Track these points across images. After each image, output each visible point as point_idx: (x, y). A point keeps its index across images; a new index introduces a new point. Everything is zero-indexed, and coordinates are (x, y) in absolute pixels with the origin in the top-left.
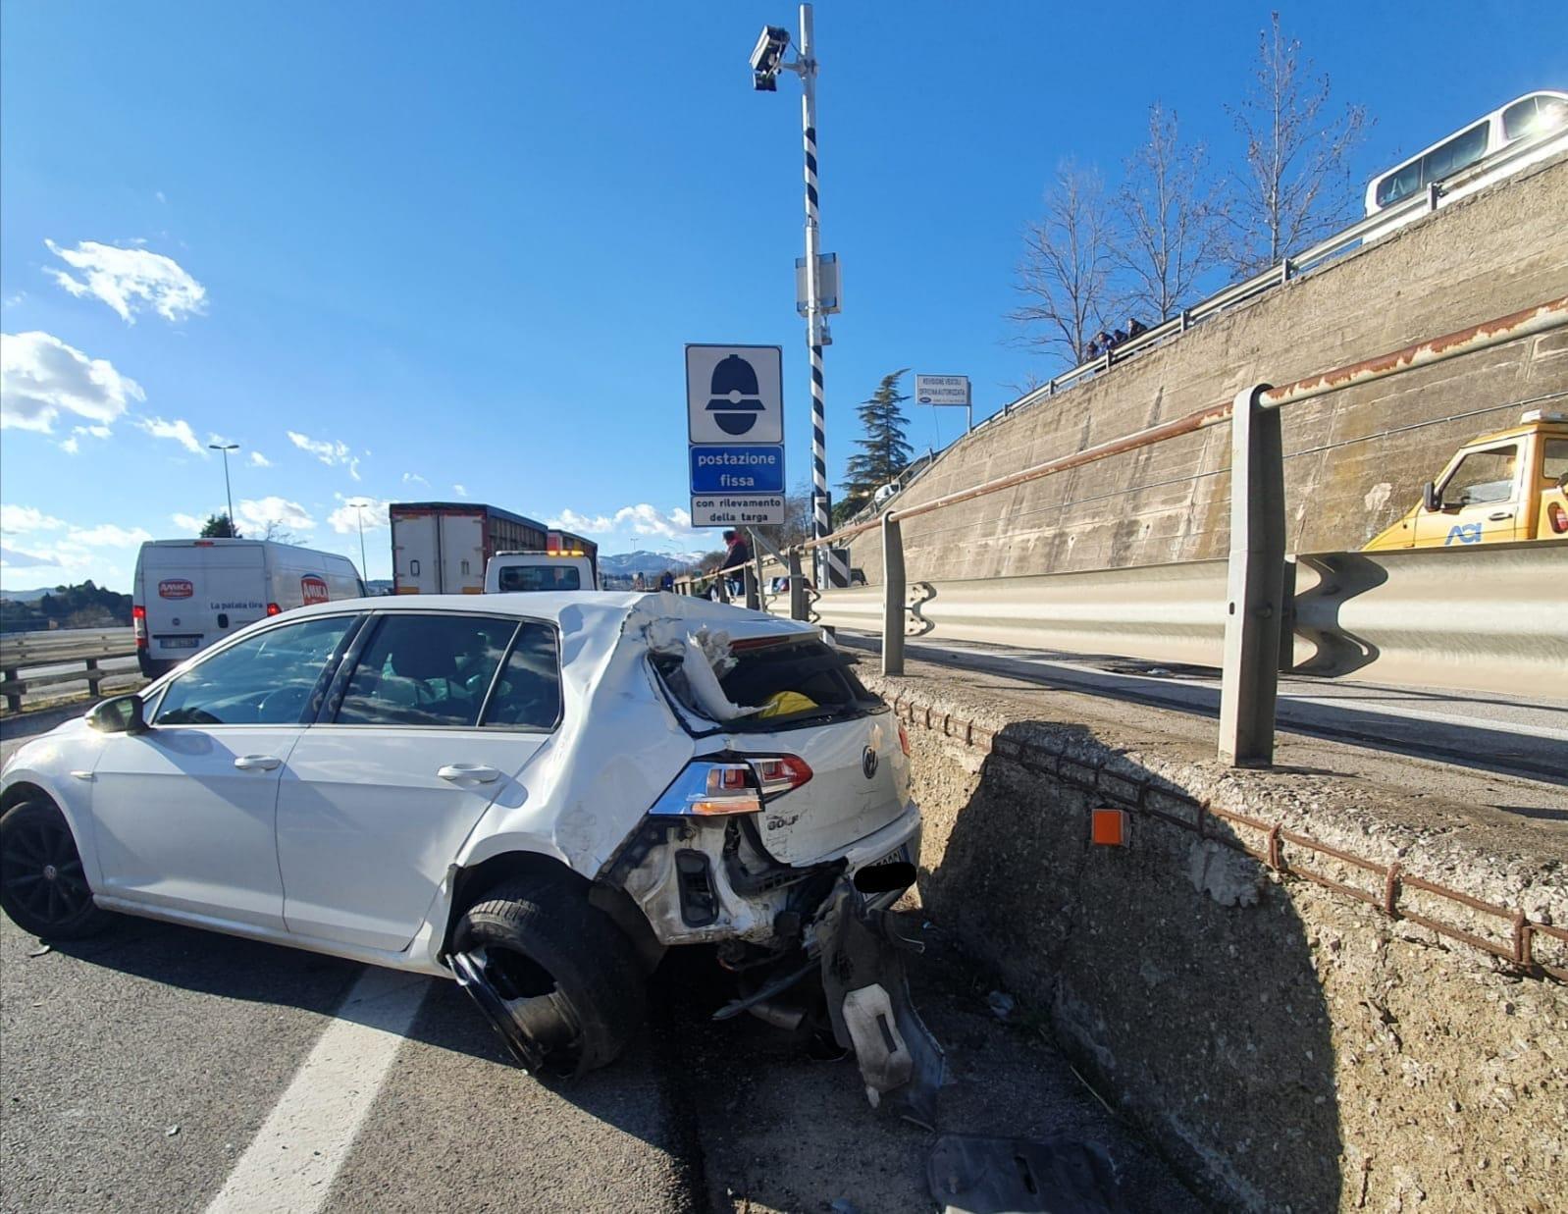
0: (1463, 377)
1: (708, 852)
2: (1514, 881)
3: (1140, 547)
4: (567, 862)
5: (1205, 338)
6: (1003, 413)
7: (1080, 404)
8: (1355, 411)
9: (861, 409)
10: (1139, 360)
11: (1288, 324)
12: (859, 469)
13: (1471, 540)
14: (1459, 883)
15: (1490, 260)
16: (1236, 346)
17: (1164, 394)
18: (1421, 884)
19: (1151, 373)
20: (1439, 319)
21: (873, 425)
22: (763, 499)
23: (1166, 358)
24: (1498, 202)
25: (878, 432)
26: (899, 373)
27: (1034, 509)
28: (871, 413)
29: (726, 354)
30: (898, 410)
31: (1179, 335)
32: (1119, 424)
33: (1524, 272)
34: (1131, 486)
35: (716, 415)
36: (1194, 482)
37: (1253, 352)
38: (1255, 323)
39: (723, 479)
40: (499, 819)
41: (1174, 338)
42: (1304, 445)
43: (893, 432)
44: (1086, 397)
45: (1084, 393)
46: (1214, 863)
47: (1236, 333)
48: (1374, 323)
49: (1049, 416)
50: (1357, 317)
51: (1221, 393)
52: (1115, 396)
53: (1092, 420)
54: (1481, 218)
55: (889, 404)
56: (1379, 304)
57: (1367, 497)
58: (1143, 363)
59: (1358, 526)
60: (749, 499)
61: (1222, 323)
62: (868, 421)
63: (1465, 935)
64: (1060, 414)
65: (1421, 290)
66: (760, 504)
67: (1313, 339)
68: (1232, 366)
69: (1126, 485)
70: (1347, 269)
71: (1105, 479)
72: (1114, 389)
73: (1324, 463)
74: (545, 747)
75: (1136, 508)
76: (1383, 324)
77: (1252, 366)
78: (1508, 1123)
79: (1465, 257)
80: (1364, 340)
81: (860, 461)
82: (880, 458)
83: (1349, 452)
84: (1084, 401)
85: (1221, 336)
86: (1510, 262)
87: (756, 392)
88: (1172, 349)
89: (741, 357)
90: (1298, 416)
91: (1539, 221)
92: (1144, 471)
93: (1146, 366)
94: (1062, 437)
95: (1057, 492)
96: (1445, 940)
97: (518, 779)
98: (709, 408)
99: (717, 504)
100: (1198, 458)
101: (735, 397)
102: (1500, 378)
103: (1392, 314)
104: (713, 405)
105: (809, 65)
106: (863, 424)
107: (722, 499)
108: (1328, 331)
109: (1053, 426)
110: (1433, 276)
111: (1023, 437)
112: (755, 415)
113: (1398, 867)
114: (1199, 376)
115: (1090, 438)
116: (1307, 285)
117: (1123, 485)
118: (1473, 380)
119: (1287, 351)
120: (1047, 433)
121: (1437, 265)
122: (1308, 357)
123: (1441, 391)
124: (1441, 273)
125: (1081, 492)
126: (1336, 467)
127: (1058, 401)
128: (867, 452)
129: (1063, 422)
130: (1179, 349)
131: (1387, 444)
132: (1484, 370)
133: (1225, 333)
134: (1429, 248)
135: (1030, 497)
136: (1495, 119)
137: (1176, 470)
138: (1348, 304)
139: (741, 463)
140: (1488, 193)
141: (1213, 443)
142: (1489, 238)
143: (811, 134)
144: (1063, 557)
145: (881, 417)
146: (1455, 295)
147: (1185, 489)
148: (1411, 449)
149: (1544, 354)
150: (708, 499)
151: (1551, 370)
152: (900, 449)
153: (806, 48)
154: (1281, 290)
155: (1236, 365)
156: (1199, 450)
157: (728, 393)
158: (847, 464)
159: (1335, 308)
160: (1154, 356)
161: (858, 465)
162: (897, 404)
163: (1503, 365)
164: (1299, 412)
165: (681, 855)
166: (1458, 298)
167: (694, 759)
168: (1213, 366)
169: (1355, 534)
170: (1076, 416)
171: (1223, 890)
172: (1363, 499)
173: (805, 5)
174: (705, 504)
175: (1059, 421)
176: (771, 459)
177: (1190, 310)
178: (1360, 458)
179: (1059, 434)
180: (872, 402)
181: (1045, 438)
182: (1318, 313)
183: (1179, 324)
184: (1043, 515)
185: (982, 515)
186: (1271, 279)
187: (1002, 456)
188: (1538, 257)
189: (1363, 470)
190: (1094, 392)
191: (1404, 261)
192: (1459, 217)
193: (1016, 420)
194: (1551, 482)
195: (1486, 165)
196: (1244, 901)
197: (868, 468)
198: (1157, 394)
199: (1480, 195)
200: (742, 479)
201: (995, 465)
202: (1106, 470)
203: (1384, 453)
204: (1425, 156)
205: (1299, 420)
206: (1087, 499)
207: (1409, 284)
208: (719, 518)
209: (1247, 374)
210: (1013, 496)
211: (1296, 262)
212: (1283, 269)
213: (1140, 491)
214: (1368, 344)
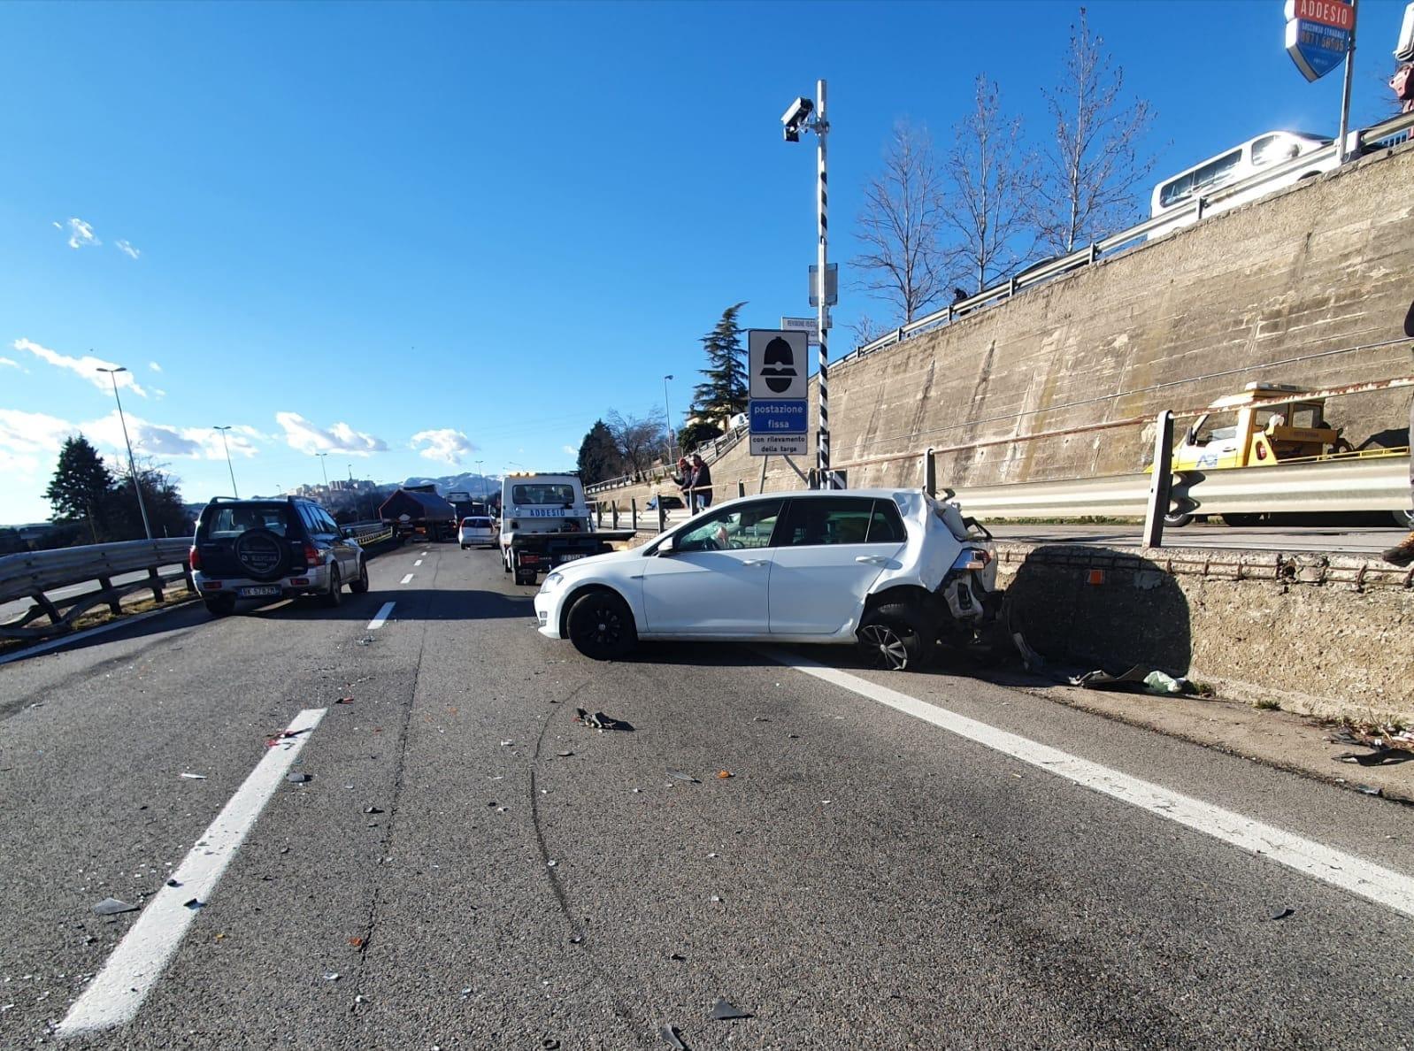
0: (1211, 348)
1: (966, 583)
2: (1239, 556)
3: (977, 469)
4: (924, 586)
5: (1030, 302)
6: (856, 353)
7: (925, 350)
8: (1138, 368)
9: (705, 340)
10: (975, 317)
11: (1093, 298)
12: (705, 398)
13: (1211, 464)
14: (1225, 561)
15: (1234, 263)
16: (1053, 311)
17: (995, 346)
18: (1214, 564)
19: (985, 329)
20: (1198, 303)
21: (716, 355)
22: (794, 436)
23: (998, 316)
24: (1243, 218)
25: (721, 362)
26: (738, 306)
27: (886, 437)
28: (713, 345)
29: (773, 337)
30: (737, 341)
31: (1009, 299)
32: (960, 368)
33: (1256, 273)
34: (969, 420)
35: (767, 379)
36: (1019, 418)
37: (1066, 318)
38: (1068, 293)
39: (770, 423)
40: (889, 575)
41: (1004, 300)
42: (1101, 393)
43: (734, 363)
44: (931, 344)
45: (929, 342)
46: (1144, 578)
47: (1053, 300)
48: (1153, 302)
49: (899, 359)
50: (1142, 297)
51: (1041, 349)
52: (955, 345)
53: (936, 364)
54: (1231, 229)
55: (731, 336)
56: (1159, 287)
57: (1143, 433)
58: (979, 319)
59: (1136, 453)
60: (785, 437)
61: (1042, 292)
62: (712, 352)
63: (1226, 574)
64: (909, 358)
65: (1189, 279)
66: (792, 440)
67: (1111, 310)
68: (1049, 327)
69: (965, 419)
70: (1137, 258)
71: (947, 414)
72: (955, 340)
73: (1115, 407)
74: (904, 548)
75: (972, 439)
76: (1160, 304)
77: (1065, 328)
78: (1233, 617)
79: (1219, 258)
80: (1147, 315)
81: (705, 389)
82: (723, 386)
83: (1133, 399)
84: (929, 348)
85: (1041, 302)
86: (1246, 265)
87: (792, 363)
88: (1003, 309)
89: (783, 338)
90: (1097, 370)
91: (1268, 236)
92: (980, 408)
93: (981, 322)
94: (910, 377)
95: (907, 424)
96: (1220, 577)
97: (895, 559)
98: (763, 374)
99: (766, 440)
100: (1022, 400)
101: (779, 366)
102: (1234, 351)
103: (1167, 296)
104: (765, 372)
105: (822, 126)
106: (707, 355)
107: (769, 436)
108: (1121, 306)
109: (902, 368)
110: (1195, 270)
111: (876, 376)
112: (790, 380)
113: (1208, 561)
114: (1023, 334)
115: (934, 380)
116: (1108, 267)
117: (963, 420)
118: (1217, 351)
119: (1092, 318)
120: (897, 373)
121: (1199, 262)
122: (1106, 324)
123: (1196, 357)
124: (1202, 268)
125: (927, 424)
126: (1123, 410)
127: (906, 347)
128: (711, 381)
129: (911, 365)
130: (1008, 310)
131: (1158, 394)
132: (1225, 344)
133: (1045, 300)
134: (1195, 248)
135: (883, 427)
136: (1246, 147)
137: (1004, 408)
138: (1137, 285)
139: (781, 411)
140: (1237, 211)
141: (1034, 389)
142: (1235, 245)
143: (824, 176)
144: (912, 476)
145: (722, 348)
146: (1210, 286)
147: (1012, 424)
148: (1174, 399)
149: (1262, 336)
150: (761, 437)
151: (1266, 347)
152: (740, 379)
153: (822, 113)
154: (1089, 269)
155: (1053, 327)
156: (1024, 394)
157: (774, 363)
158: (694, 392)
159: (1127, 288)
160: (988, 314)
161: (703, 393)
162: (737, 336)
163: (1237, 341)
164: (1099, 368)
165: (959, 584)
166: (1212, 289)
167: (963, 549)
168: (1036, 326)
169: (1134, 460)
170: (922, 360)
171: (1147, 585)
172: (1140, 434)
173: (822, 81)
174: (758, 440)
175: (907, 364)
176: (800, 410)
177: (1017, 277)
178: (1140, 404)
179: (908, 375)
180: (715, 333)
181: (895, 378)
182: (1115, 290)
183: (1009, 288)
184: (895, 442)
185: (839, 442)
186: (1081, 258)
187: (857, 392)
188: (1265, 263)
189: (1141, 413)
190: (937, 341)
191: (1177, 256)
192: (1216, 226)
193: (869, 361)
194: (1258, 428)
195: (1238, 188)
196: (1156, 586)
197: (713, 396)
198: (990, 346)
199: (1231, 212)
200: (781, 424)
201: (850, 399)
202: (948, 407)
203: (1156, 401)
204: (1197, 171)
205: (1098, 374)
206: (932, 430)
207: (1180, 275)
208: (767, 450)
209: (1061, 335)
210: (868, 427)
211: (1101, 246)
212: (1090, 251)
213: (976, 425)
214: (1149, 318)
